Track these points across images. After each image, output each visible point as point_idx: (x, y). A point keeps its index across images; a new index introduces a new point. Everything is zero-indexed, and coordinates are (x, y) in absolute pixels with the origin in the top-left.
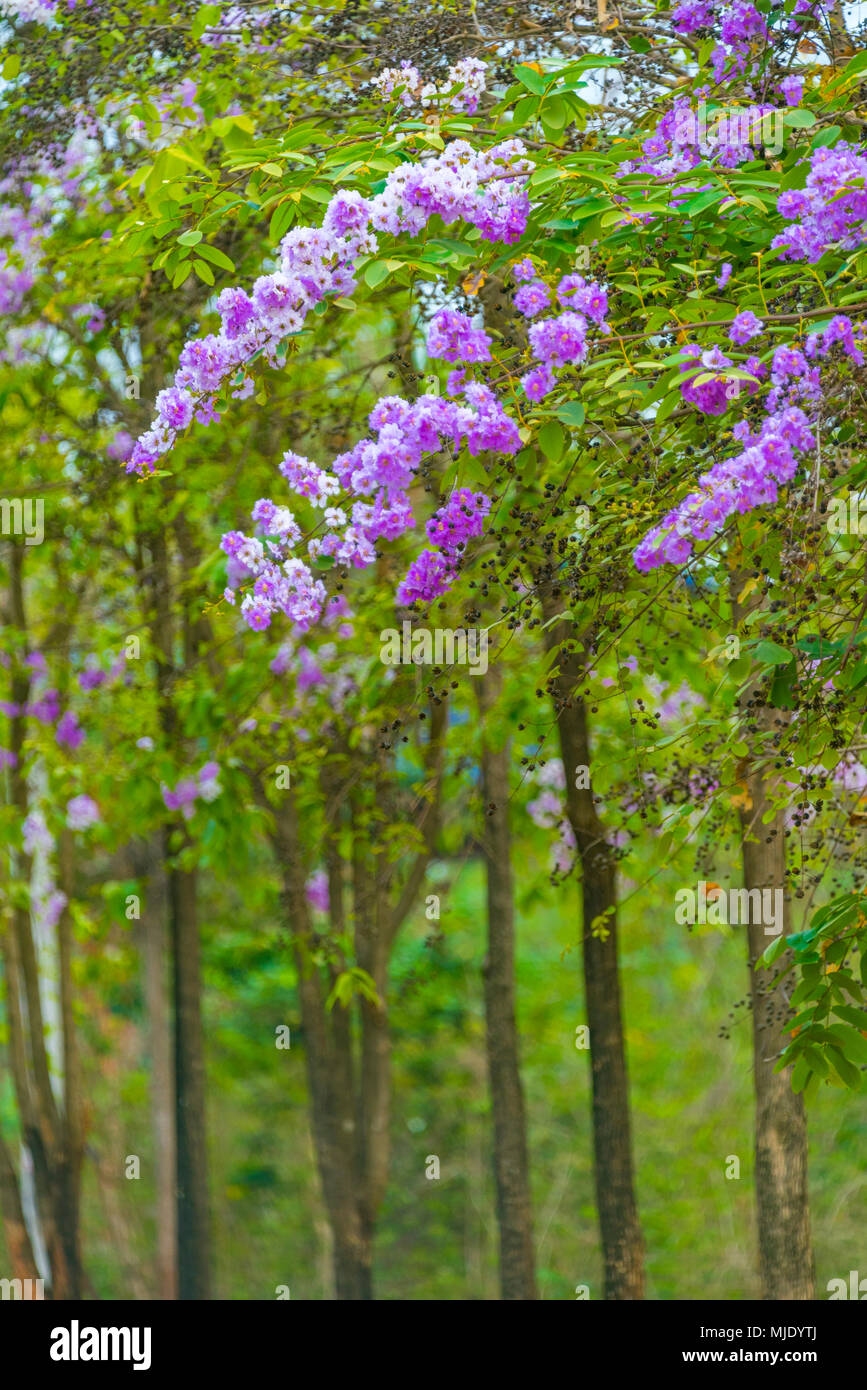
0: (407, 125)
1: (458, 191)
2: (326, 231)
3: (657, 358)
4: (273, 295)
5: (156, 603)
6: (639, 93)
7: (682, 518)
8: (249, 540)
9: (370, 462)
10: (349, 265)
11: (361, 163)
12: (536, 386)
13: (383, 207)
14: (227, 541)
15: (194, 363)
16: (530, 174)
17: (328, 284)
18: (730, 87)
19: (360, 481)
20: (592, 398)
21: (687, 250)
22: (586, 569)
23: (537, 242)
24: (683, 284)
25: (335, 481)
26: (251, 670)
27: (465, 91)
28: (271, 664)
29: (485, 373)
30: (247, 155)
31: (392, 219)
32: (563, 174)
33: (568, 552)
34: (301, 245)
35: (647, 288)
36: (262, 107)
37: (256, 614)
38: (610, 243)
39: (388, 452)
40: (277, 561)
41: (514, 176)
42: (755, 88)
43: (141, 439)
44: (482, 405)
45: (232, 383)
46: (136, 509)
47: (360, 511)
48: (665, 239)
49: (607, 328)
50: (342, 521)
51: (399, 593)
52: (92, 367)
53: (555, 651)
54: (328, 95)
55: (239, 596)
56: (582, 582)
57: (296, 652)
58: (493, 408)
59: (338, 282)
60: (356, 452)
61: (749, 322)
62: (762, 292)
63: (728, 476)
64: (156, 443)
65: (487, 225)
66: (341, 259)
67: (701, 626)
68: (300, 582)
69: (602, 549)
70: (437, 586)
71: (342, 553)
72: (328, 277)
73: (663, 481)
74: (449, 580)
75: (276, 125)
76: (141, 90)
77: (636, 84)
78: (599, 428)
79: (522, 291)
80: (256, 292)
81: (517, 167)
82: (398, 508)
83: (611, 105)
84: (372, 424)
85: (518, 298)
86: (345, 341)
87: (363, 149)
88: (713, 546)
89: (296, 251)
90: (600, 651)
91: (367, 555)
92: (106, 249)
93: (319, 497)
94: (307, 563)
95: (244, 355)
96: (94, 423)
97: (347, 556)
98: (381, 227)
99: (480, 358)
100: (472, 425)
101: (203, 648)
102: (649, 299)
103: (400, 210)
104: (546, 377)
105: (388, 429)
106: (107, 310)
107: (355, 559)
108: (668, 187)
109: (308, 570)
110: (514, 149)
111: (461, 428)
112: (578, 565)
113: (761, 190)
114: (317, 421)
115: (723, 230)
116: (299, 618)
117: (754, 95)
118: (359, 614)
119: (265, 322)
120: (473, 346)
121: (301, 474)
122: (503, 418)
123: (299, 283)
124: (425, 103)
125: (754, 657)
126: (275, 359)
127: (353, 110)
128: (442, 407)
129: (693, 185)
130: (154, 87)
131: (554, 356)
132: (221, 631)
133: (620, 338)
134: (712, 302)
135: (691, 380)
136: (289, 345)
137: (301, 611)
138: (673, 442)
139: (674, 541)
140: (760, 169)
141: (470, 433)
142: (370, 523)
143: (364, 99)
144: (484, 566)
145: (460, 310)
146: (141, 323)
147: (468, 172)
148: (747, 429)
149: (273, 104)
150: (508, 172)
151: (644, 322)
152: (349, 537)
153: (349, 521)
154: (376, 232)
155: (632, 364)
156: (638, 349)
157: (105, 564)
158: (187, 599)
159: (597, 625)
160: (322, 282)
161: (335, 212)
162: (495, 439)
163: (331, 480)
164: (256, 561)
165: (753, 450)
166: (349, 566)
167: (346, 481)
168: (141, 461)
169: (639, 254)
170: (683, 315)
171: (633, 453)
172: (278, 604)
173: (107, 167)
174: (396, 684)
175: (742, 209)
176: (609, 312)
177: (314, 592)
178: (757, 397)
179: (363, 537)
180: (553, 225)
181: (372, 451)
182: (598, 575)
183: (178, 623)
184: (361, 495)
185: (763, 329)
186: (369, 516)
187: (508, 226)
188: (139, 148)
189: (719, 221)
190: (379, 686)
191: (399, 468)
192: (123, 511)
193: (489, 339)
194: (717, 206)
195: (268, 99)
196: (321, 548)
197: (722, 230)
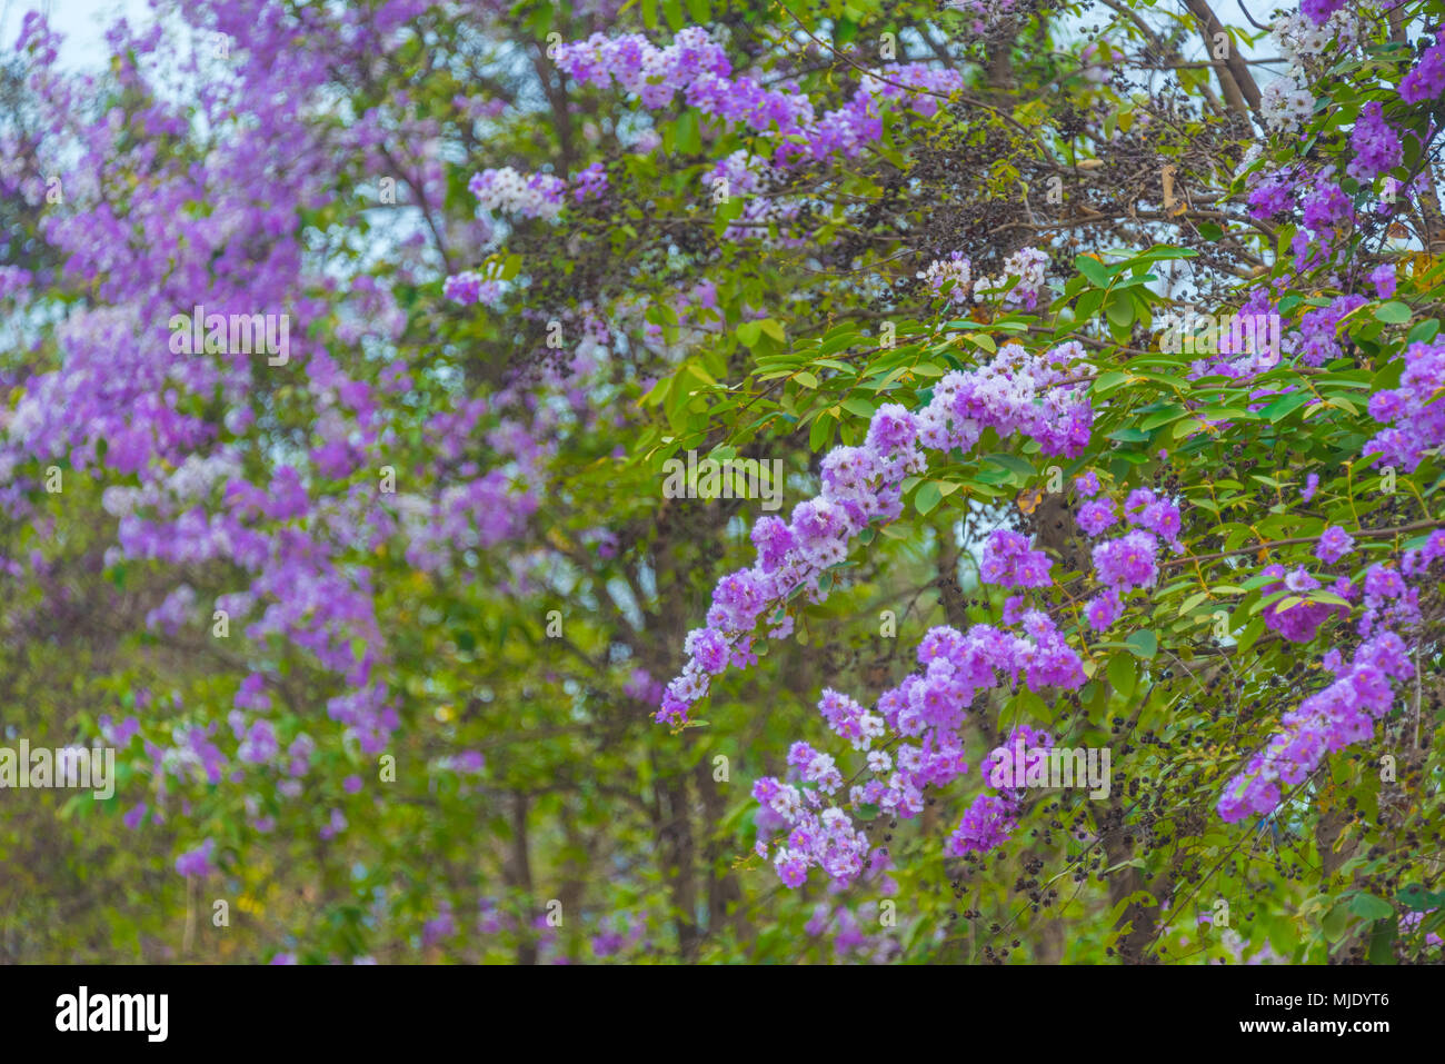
0: (955, 324)
1: (1014, 400)
2: (868, 450)
3: (1238, 580)
4: (815, 523)
5: (676, 859)
6: (1209, 286)
7: (1267, 762)
8: (785, 787)
9: (917, 701)
10: (895, 486)
11: (905, 369)
12: (1101, 613)
13: (930, 419)
14: (759, 788)
15: (730, 600)
16: (1093, 380)
17: (874, 509)
18: (1312, 277)
19: (906, 721)
20: (1165, 624)
21: (1269, 458)
22: (1160, 813)
23: (1103, 454)
24: (1266, 497)
25: (879, 721)
26: (786, 932)
27: (1023, 285)
28: (805, 926)
29: (1045, 599)
30: (778, 362)
31: (941, 435)
32: (1129, 379)
33: (1140, 795)
34: (843, 467)
35: (1225, 501)
36: (791, 307)
37: (791, 869)
38: (1181, 454)
39: (936, 689)
40: (814, 811)
41: (1073, 382)
42: (1341, 278)
43: (671, 685)
44: (1041, 635)
45: (769, 621)
46: (654, 755)
47: (906, 754)
48: (1244, 446)
49: (1180, 547)
50: (887, 766)
51: (949, 843)
52: (603, 597)
53: (1123, 905)
54: (864, 293)
55: (772, 850)
56: (1156, 828)
57: (835, 911)
58: (1053, 639)
59: (883, 505)
60: (903, 688)
61: (1339, 539)
62: (1352, 506)
63: (1316, 712)
64: (689, 689)
65: (1047, 438)
66: (886, 480)
67: (1291, 877)
68: (839, 833)
69: (1178, 791)
70: (994, 836)
71: (887, 802)
72: (873, 500)
73: (1245, 716)
74: (1007, 829)
75: (807, 326)
76: (656, 290)
77: (1208, 275)
78: (1174, 657)
79: (1084, 508)
80: (795, 520)
81: (1076, 372)
82: (949, 752)
83: (1179, 298)
84: (920, 658)
85: (1081, 515)
86: (885, 565)
87: (907, 354)
88: (1302, 787)
89: (837, 474)
90: (1177, 904)
91: (913, 803)
92: (619, 468)
93: (862, 739)
94: (847, 812)
95: (782, 590)
96: (606, 659)
97: (892, 804)
98: (930, 444)
99: (1039, 583)
100: (1030, 658)
101: (732, 908)
102: (1227, 515)
103: (950, 424)
104: (1113, 604)
105: (937, 663)
106: (621, 535)
107: (900, 807)
108: (1246, 390)
109: (849, 820)
110: (1073, 352)
111: (1019, 662)
112: (1151, 809)
113: (1350, 390)
114: (857, 654)
115: (1308, 435)
116: (838, 874)
117: (1340, 285)
118: (905, 867)
119: (804, 552)
120: (1032, 570)
121: (842, 713)
122: (1065, 650)
123: (842, 508)
124: (978, 298)
125: (1351, 909)
126: (815, 593)
127: (891, 308)
128: (997, 638)
129: (1274, 387)
130: (670, 288)
131: (1121, 581)
132: (749, 888)
133: (1195, 558)
134: (1297, 517)
135: (1274, 605)
136: (830, 577)
137: (841, 866)
138: (1254, 671)
139: (1260, 788)
140: (1349, 367)
141: (1028, 667)
142: (916, 768)
143: (906, 296)
144: (1046, 811)
145: (1016, 528)
146: (657, 549)
147: (1024, 380)
148: (1338, 658)
149: (803, 303)
150: (1067, 378)
151: (1222, 540)
152: (894, 783)
153: (895, 767)
154: (923, 449)
155: (1210, 587)
156: (1215, 568)
157: (620, 817)
158: (712, 854)
159: (1174, 875)
160: (867, 506)
161: (878, 429)
162: (1056, 673)
163: (874, 720)
164: (792, 810)
165: (1344, 681)
166: (894, 815)
167: (891, 721)
168: (672, 710)
169: (1216, 464)
170: (1266, 532)
171: (1212, 686)
172: (816, 858)
173: (618, 378)
174: (946, 944)
175: (1329, 411)
176: (1183, 528)
177: (855, 844)
178: (1349, 620)
179: (909, 784)
180: (1120, 436)
181: (920, 687)
182: (1174, 819)
183: (700, 879)
184: (908, 736)
185: (1355, 545)
186: (916, 760)
187: (1070, 438)
188: (653, 356)
189: (1302, 425)
190: (928, 947)
191: (949, 707)
192: (638, 757)
193: (1049, 562)
194: (1303, 409)
195: (796, 297)
196: (864, 796)
197: (1306, 435)
